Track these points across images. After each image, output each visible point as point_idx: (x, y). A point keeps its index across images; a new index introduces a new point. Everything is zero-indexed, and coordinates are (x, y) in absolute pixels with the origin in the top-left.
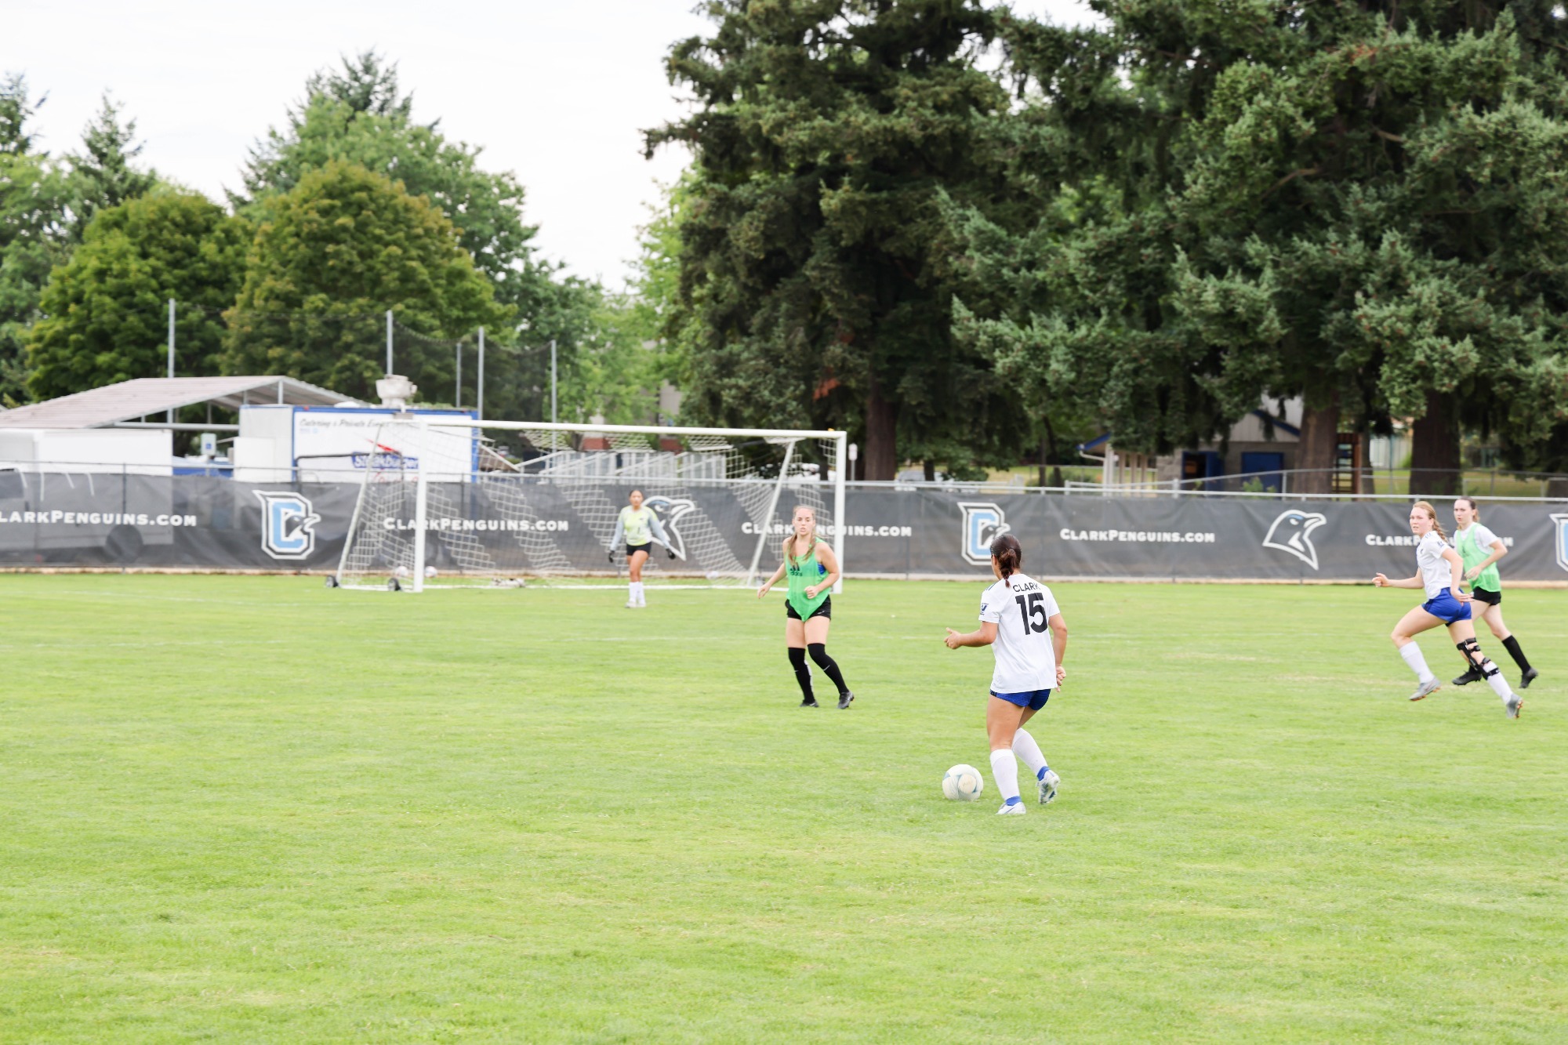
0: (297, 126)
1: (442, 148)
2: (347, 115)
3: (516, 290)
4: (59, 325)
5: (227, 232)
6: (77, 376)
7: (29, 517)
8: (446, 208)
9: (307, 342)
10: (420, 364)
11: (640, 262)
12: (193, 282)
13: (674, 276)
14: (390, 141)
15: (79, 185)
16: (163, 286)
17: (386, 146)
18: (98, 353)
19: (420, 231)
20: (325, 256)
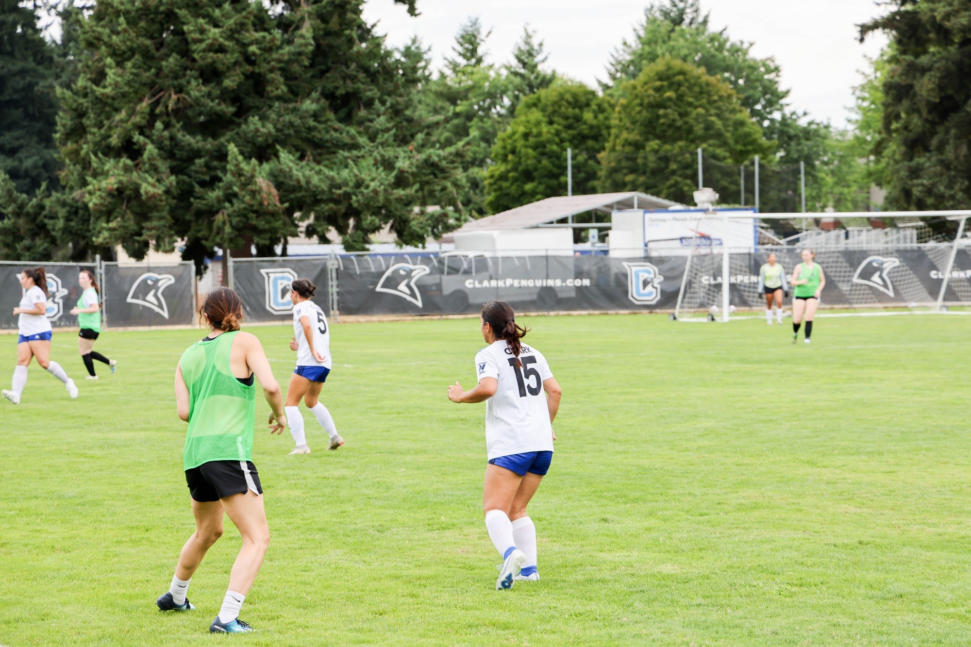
0: (639, 37)
1: (728, 45)
2: (670, 28)
3: (776, 131)
4: (502, 168)
5: (599, 106)
6: (514, 198)
7: (494, 283)
8: (731, 82)
9: (649, 170)
10: (718, 181)
11: (856, 109)
12: (579, 138)
13: (878, 117)
14: (696, 43)
15: (511, 82)
16: (562, 141)
17: (693, 46)
18: (525, 183)
19: (716, 98)
20: (658, 117)
